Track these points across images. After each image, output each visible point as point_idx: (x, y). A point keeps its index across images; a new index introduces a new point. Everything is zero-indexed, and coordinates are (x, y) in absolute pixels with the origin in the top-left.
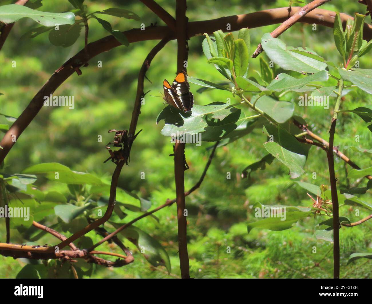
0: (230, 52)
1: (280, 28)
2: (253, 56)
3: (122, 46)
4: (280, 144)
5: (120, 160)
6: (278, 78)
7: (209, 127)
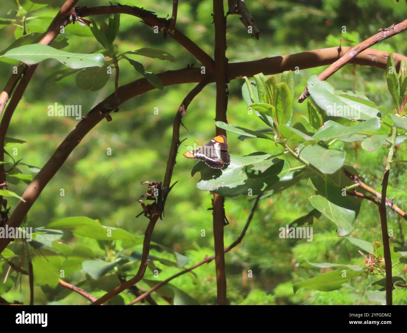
0: (272, 97)
1: (330, 70)
2: (299, 101)
3: (156, 90)
4: (327, 198)
5: (154, 214)
6: (324, 126)
7: (250, 179)
